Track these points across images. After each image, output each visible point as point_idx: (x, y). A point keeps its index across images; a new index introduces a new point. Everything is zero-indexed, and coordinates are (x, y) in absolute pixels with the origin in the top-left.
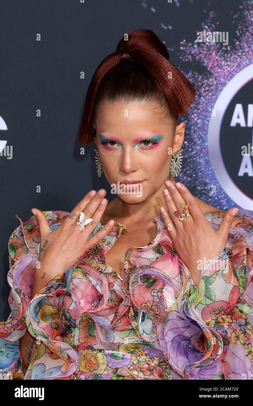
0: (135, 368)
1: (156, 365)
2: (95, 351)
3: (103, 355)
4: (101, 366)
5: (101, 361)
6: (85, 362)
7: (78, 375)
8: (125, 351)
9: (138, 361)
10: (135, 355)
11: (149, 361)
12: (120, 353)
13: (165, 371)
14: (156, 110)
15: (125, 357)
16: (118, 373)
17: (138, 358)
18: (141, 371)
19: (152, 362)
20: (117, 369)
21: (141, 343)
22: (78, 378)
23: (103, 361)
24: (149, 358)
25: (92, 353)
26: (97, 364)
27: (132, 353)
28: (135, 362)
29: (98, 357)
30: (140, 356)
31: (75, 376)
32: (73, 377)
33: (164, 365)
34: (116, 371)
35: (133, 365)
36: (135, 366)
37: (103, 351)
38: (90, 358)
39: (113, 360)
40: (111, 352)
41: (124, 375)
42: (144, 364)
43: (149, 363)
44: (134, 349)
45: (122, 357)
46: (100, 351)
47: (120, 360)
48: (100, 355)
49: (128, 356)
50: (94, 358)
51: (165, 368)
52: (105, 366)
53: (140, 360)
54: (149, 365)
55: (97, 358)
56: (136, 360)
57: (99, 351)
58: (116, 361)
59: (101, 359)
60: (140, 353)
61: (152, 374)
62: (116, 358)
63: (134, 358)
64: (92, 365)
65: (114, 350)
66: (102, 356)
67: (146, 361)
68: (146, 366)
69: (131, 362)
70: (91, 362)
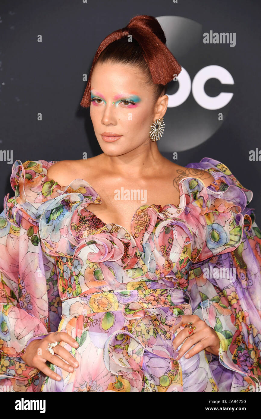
0: (144, 301)
1: (159, 295)
2: (105, 293)
3: (113, 294)
4: (113, 304)
5: (112, 300)
6: (97, 304)
7: (91, 317)
8: (132, 288)
9: (144, 294)
10: (141, 290)
11: (153, 293)
12: (128, 290)
13: (167, 298)
14: (137, 75)
15: (133, 293)
16: (130, 307)
17: (144, 292)
18: (149, 302)
19: (155, 293)
20: (128, 305)
21: (147, 280)
22: (92, 320)
23: (114, 300)
24: (153, 291)
25: (102, 295)
26: (109, 303)
27: (138, 289)
28: (142, 296)
29: (109, 297)
30: (145, 290)
31: (88, 319)
32: (87, 320)
33: (165, 294)
34: (128, 306)
35: (141, 299)
36: (143, 299)
37: (112, 292)
38: (101, 299)
39: (123, 298)
40: (119, 291)
41: (136, 308)
42: (150, 297)
43: (153, 295)
44: (140, 285)
45: (130, 294)
46: (110, 292)
47: (129, 297)
48: (110, 295)
49: (135, 292)
50: (106, 298)
51: (167, 296)
52: (117, 304)
53: (146, 293)
54: (154, 296)
55: (108, 299)
56: (142, 294)
57: (108, 292)
58: (125, 298)
59: (112, 299)
60: (145, 288)
61: (158, 303)
62: (125, 296)
63: (140, 293)
64: (105, 305)
65: (122, 289)
66: (113, 296)
67: (150, 293)
68: (152, 298)
69: (138, 297)
70: (103, 303)
